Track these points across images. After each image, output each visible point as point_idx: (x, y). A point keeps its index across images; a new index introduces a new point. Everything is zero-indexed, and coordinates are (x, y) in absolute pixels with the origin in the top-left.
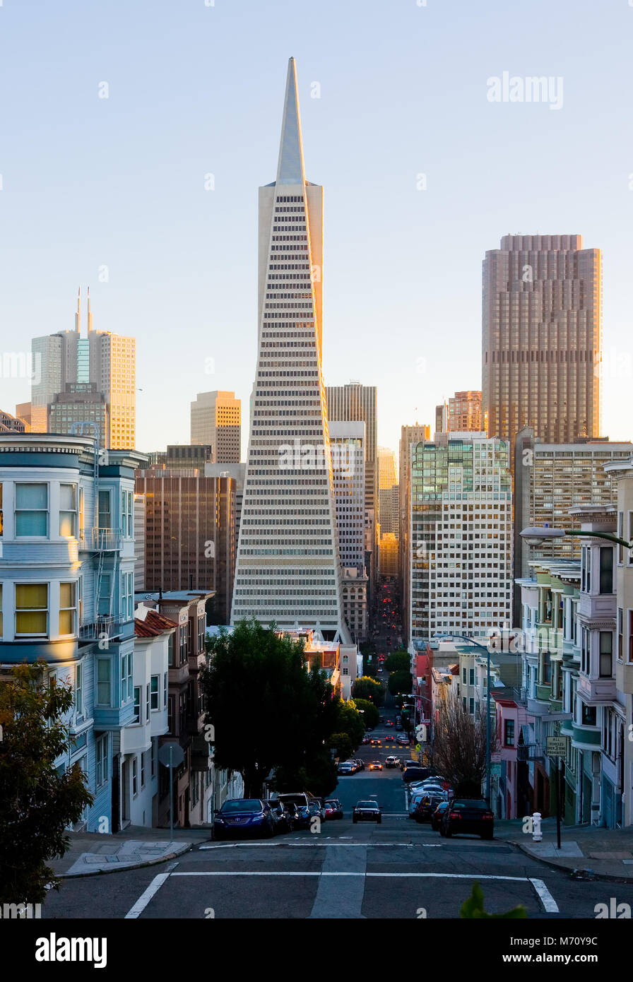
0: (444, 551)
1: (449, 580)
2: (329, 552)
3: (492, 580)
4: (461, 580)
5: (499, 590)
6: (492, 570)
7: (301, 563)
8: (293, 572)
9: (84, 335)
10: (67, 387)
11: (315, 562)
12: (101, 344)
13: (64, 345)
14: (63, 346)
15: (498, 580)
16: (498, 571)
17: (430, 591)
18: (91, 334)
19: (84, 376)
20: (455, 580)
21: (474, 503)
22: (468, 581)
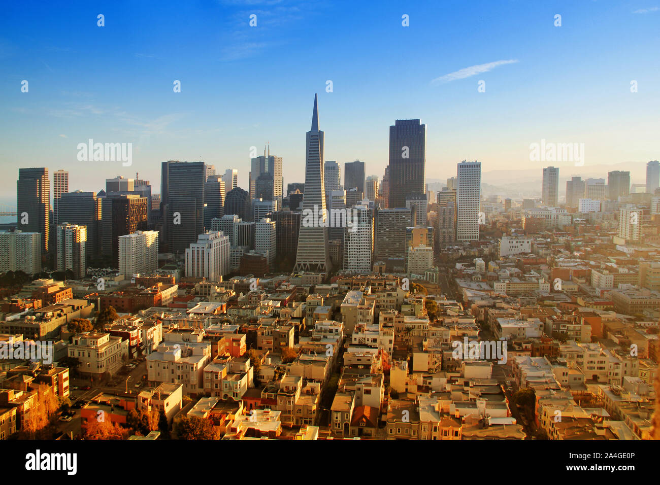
2: (323, 241)
3: (365, 250)
5: (367, 253)
6: (365, 247)
7: (315, 244)
8: (313, 247)
9: (267, 157)
10: (261, 174)
11: (319, 244)
12: (272, 159)
13: (261, 159)
14: (261, 161)
15: (367, 250)
16: (367, 247)
18: (269, 156)
19: (267, 169)
22: (359, 250)
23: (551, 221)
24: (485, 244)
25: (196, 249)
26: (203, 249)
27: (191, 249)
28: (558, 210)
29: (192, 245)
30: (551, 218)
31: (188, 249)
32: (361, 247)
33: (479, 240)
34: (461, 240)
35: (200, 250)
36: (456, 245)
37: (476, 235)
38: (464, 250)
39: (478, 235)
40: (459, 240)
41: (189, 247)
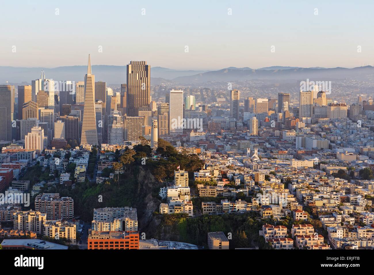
0: (113, 133)
1: (113, 137)
2: (96, 133)
4: (115, 137)
7: (92, 134)
8: (90, 136)
10: (40, 91)
11: (94, 134)
14: (39, 83)
15: (121, 137)
16: (121, 136)
17: (111, 137)
20: (114, 137)
21: (117, 126)
22: (116, 137)
23: (226, 125)
24: (185, 136)
25: (31, 136)
26: (35, 136)
27: (29, 136)
28: (230, 119)
29: (29, 134)
30: (226, 123)
31: (27, 136)
32: (117, 136)
33: (183, 134)
34: (172, 134)
35: (34, 136)
36: (169, 137)
37: (181, 131)
38: (173, 139)
39: (182, 131)
40: (171, 134)
41: (27, 135)
